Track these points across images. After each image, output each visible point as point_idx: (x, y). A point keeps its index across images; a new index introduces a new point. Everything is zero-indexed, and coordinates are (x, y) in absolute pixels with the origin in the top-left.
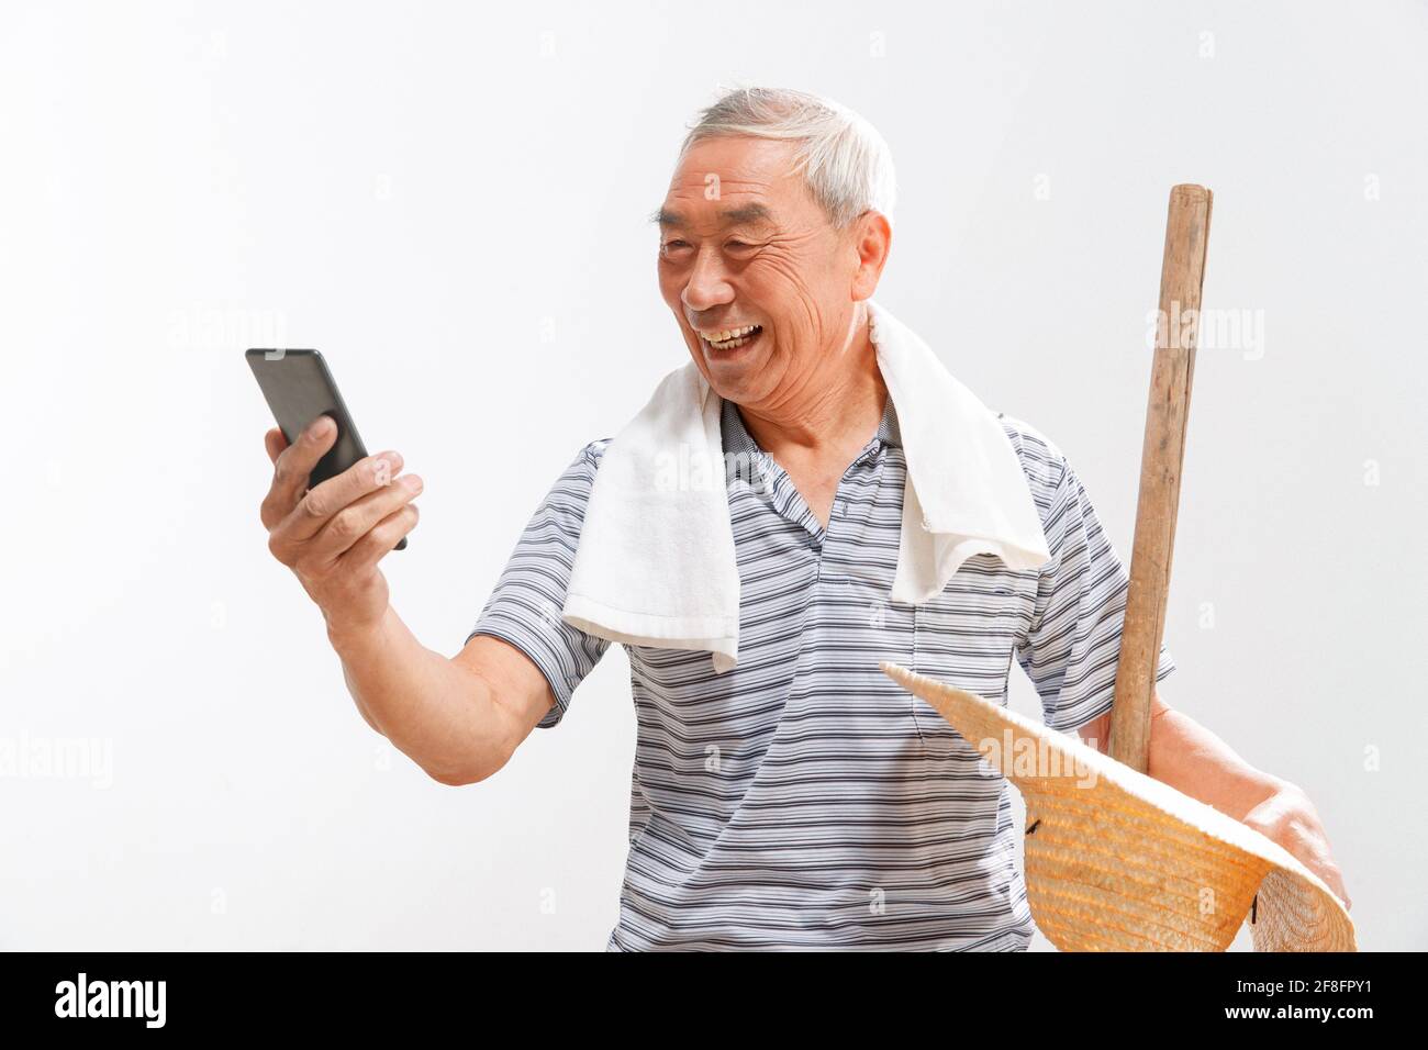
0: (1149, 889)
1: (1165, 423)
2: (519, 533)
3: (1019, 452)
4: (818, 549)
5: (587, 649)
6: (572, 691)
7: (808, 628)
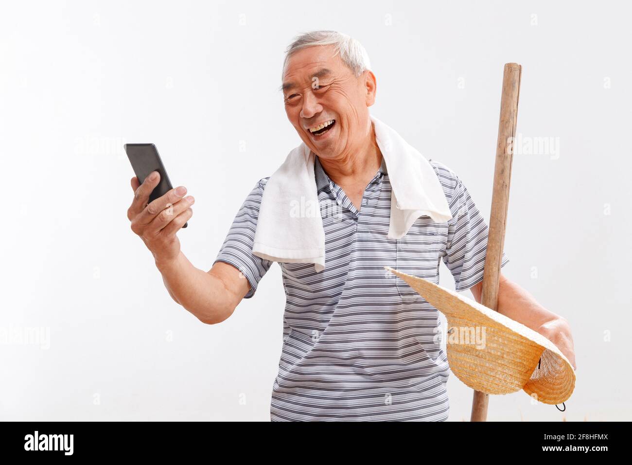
0: (497, 357)
1: (503, 162)
2: (233, 219)
3: (438, 174)
4: (356, 219)
5: (264, 265)
6: (258, 283)
7: (353, 251)
